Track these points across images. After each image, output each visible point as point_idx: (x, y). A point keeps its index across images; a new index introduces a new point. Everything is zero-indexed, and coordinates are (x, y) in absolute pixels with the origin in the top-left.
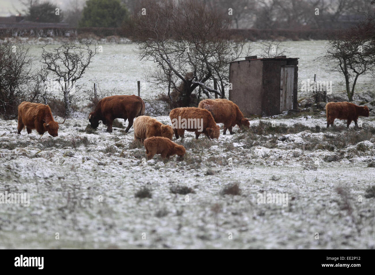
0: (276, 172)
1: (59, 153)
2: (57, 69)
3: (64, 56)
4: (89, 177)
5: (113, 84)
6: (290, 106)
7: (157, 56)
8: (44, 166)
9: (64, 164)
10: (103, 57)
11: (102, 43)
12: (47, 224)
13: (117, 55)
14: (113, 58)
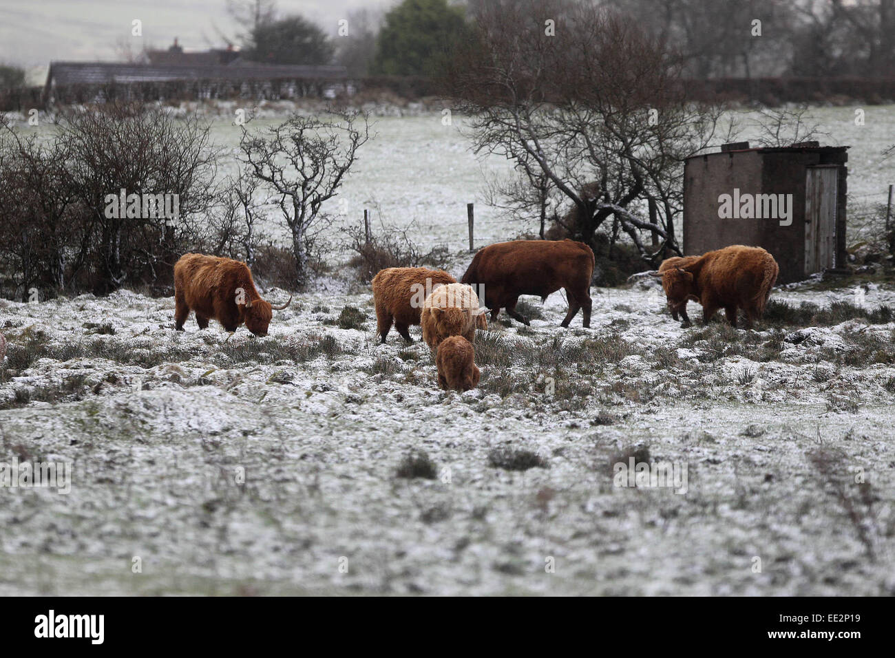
0: (762, 417)
1: (257, 375)
2: (277, 176)
3: (294, 145)
4: (315, 431)
5: (420, 210)
6: (829, 259)
7: (513, 143)
8: (210, 404)
9: (264, 400)
10: (403, 147)
11: (412, 112)
12: (158, 541)
13: (435, 141)
14: (427, 148)
